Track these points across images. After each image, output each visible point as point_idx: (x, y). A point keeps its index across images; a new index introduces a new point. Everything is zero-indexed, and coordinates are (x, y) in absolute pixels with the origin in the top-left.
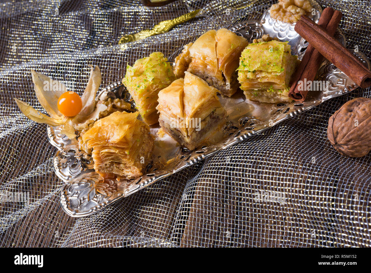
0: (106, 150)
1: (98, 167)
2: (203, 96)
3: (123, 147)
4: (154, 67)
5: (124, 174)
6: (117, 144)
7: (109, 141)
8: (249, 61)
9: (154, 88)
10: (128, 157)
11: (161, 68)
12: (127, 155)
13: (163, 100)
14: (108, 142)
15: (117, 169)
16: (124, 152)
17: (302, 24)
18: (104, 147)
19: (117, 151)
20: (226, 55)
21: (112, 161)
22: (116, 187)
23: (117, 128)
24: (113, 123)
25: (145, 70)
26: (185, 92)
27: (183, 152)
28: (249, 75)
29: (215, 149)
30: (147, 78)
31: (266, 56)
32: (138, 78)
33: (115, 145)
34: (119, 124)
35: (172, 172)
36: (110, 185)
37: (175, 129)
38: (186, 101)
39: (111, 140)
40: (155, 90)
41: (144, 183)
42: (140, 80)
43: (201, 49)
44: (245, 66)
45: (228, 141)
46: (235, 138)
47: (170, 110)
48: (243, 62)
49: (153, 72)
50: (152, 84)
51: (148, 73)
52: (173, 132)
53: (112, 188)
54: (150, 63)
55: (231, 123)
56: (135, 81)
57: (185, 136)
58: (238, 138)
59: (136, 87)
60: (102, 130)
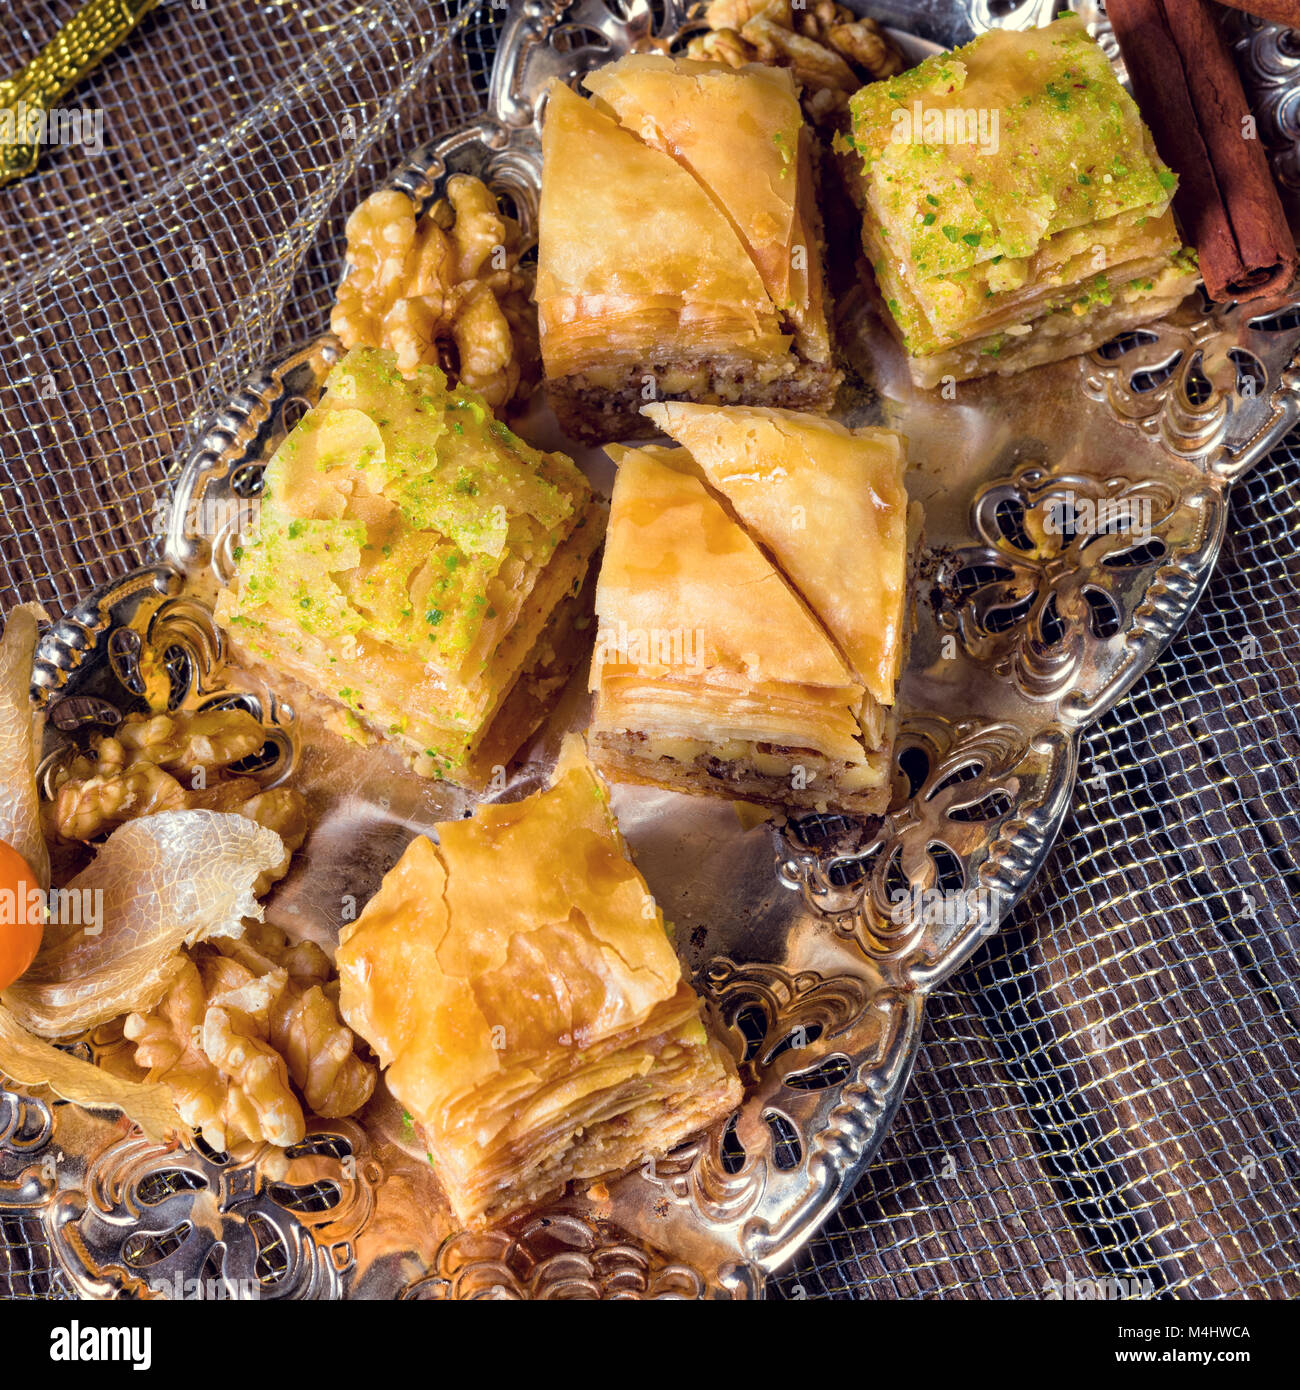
3: (675, 1022)
4: (442, 458)
6: (648, 1024)
7: (585, 1034)
8: (978, 203)
9: (518, 580)
12: (696, 1048)
14: (578, 1045)
15: (612, 1145)
19: (646, 1063)
20: (788, 210)
22: (637, 1244)
23: (589, 937)
24: (527, 919)
25: (405, 501)
26: (762, 530)
27: (812, 842)
28: (1002, 278)
29: (1045, 749)
30: (445, 541)
31: (1053, 142)
32: (387, 568)
33: (630, 1044)
34: (575, 904)
35: (909, 989)
36: (589, 1253)
37: (766, 747)
38: (815, 581)
39: (604, 1025)
40: (530, 586)
41: (843, 1141)
42: (416, 571)
43: (622, 232)
44: (973, 239)
45: (1069, 673)
46: (1118, 642)
47: (741, 668)
48: (930, 220)
49: (469, 490)
50: (505, 564)
51: (443, 513)
52: (731, 766)
53: (630, 1262)
54: (405, 444)
55: (943, 553)
56: (388, 589)
57: (849, 765)
58: (1131, 638)
59: (417, 624)
60: (502, 994)
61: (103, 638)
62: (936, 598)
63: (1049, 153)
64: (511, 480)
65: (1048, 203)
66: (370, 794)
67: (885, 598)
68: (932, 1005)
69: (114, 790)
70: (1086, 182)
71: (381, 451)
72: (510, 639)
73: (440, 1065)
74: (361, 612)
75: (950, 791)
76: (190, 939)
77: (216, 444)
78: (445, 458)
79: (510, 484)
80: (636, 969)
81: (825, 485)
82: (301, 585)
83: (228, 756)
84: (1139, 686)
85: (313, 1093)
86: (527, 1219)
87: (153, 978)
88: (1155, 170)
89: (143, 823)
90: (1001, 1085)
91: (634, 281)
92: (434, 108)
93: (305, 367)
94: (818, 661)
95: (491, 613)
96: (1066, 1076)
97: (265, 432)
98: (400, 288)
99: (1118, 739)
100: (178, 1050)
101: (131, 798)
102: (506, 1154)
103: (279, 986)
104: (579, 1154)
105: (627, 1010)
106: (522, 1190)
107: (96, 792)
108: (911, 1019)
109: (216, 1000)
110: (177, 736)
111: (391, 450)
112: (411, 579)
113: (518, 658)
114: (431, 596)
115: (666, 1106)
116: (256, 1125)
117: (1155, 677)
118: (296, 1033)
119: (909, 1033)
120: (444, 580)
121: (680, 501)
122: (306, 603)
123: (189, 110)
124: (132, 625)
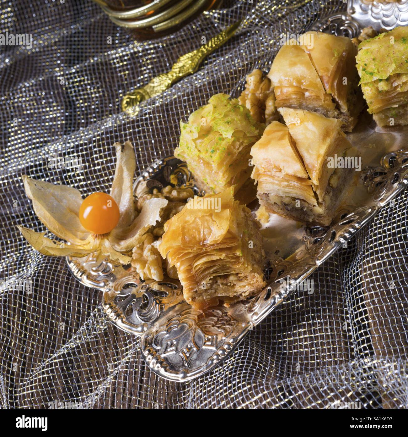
0: (204, 260)
1: (191, 294)
2: (326, 134)
3: (231, 245)
4: (226, 116)
5: (236, 292)
6: (222, 243)
7: (206, 242)
8: (375, 65)
9: (237, 147)
10: (242, 260)
11: (237, 115)
12: (239, 257)
13: (264, 159)
14: (204, 245)
15: (225, 287)
16: (234, 254)
18: (198, 256)
19: (223, 256)
20: (332, 67)
21: (214, 275)
23: (213, 220)
24: (200, 214)
25: (214, 125)
26: (294, 137)
27: (313, 234)
28: (382, 87)
29: (370, 210)
30: (221, 135)
31: (399, 51)
32: (206, 139)
33: (218, 247)
35: (315, 264)
36: (219, 318)
37: (294, 199)
39: (210, 240)
40: (240, 149)
42: (212, 141)
43: (289, 70)
44: (372, 74)
45: (384, 193)
46: (396, 185)
47: (281, 170)
48: (365, 70)
49: (228, 123)
50: (234, 142)
51: (221, 128)
53: (225, 320)
54: (218, 112)
55: (371, 168)
56: (204, 145)
57: (314, 206)
58: (399, 184)
59: (209, 153)
60: (189, 230)
61: (163, 168)
62: (366, 178)
63: (398, 54)
64: (241, 123)
65: (394, 66)
67: (318, 156)
70: (407, 62)
71: (212, 113)
74: (199, 151)
80: (219, 227)
83: (181, 196)
86: (208, 309)
94: (296, 168)
95: (228, 154)
102: (192, 277)
104: (215, 286)
105: (215, 238)
109: (152, 244)
110: (171, 191)
111: (214, 113)
112: (210, 143)
114: (213, 147)
115: (238, 277)
116: (150, 273)
120: (217, 143)
121: (280, 131)
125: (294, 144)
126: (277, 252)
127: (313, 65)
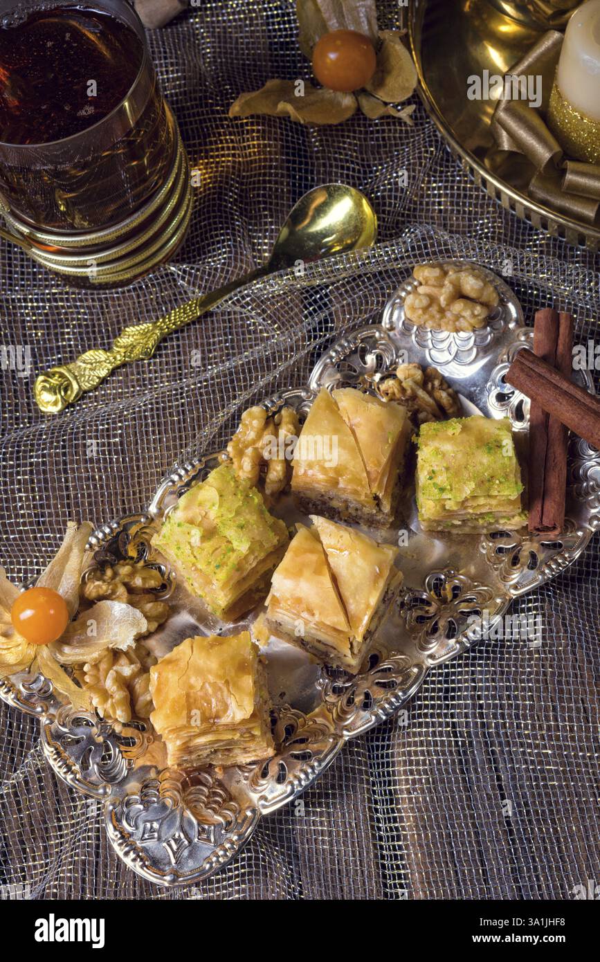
1: (176, 761)
2: (378, 573)
3: (249, 726)
5: (235, 761)
7: (218, 721)
8: (448, 478)
9: (250, 561)
10: (259, 739)
11: (252, 514)
12: (256, 736)
13: (292, 594)
14: (215, 723)
15: (225, 757)
16: (250, 734)
17: (522, 370)
18: (202, 734)
19: (237, 736)
20: (384, 460)
21: (216, 748)
22: (225, 790)
23: (229, 690)
24: (211, 678)
25: (220, 524)
26: (335, 570)
27: (332, 676)
28: (450, 505)
29: (416, 670)
30: (229, 542)
31: (481, 463)
32: (208, 545)
33: (233, 728)
34: (229, 678)
35: (342, 736)
36: (209, 788)
37: (319, 641)
38: (346, 593)
39: (225, 720)
40: (254, 565)
41: (300, 780)
42: (217, 549)
44: (442, 490)
45: (434, 647)
46: (452, 641)
47: (313, 615)
48: (431, 478)
49: (242, 527)
50: (247, 555)
51: (231, 533)
52: (308, 643)
53: (220, 796)
54: (226, 505)
55: (410, 590)
56: (205, 553)
57: (345, 656)
58: (457, 642)
59: (212, 567)
60: (195, 700)
61: (119, 534)
62: (402, 605)
63: (479, 468)
64: (258, 527)
65: (472, 485)
66: (191, 612)
67: (368, 606)
68: (350, 743)
69: (104, 587)
70: (489, 481)
71: (217, 506)
72: (244, 579)
73: (167, 717)
74: (195, 557)
75: (380, 674)
76: (111, 646)
77: (176, 478)
78: (238, 513)
79: (257, 529)
80: (240, 706)
81: (360, 562)
82: (178, 542)
83: (147, 586)
84: (454, 659)
85: (137, 708)
86: (194, 771)
87: (96, 655)
88: (516, 483)
89: (108, 602)
90: (364, 777)
91: (324, 470)
92: (292, 376)
93: (215, 459)
94: (339, 620)
95: (238, 570)
96: (389, 781)
97: (194, 478)
98: (254, 442)
99: (440, 675)
100: (98, 679)
101: (109, 591)
102: (187, 749)
103: (136, 670)
104: (213, 756)
105: (233, 718)
106: (191, 762)
107: (99, 586)
108: (338, 747)
109: (115, 668)
110: (132, 574)
111: (220, 506)
112: (213, 552)
113: (246, 586)
114: (219, 559)
115: (245, 750)
116: (115, 713)
117: (460, 658)
118: (137, 687)
119: (335, 751)
120: (224, 554)
121: (312, 551)
122: (179, 548)
123: (210, 351)
124: (130, 532)
125: (334, 579)
126: (282, 695)
127: (360, 450)
